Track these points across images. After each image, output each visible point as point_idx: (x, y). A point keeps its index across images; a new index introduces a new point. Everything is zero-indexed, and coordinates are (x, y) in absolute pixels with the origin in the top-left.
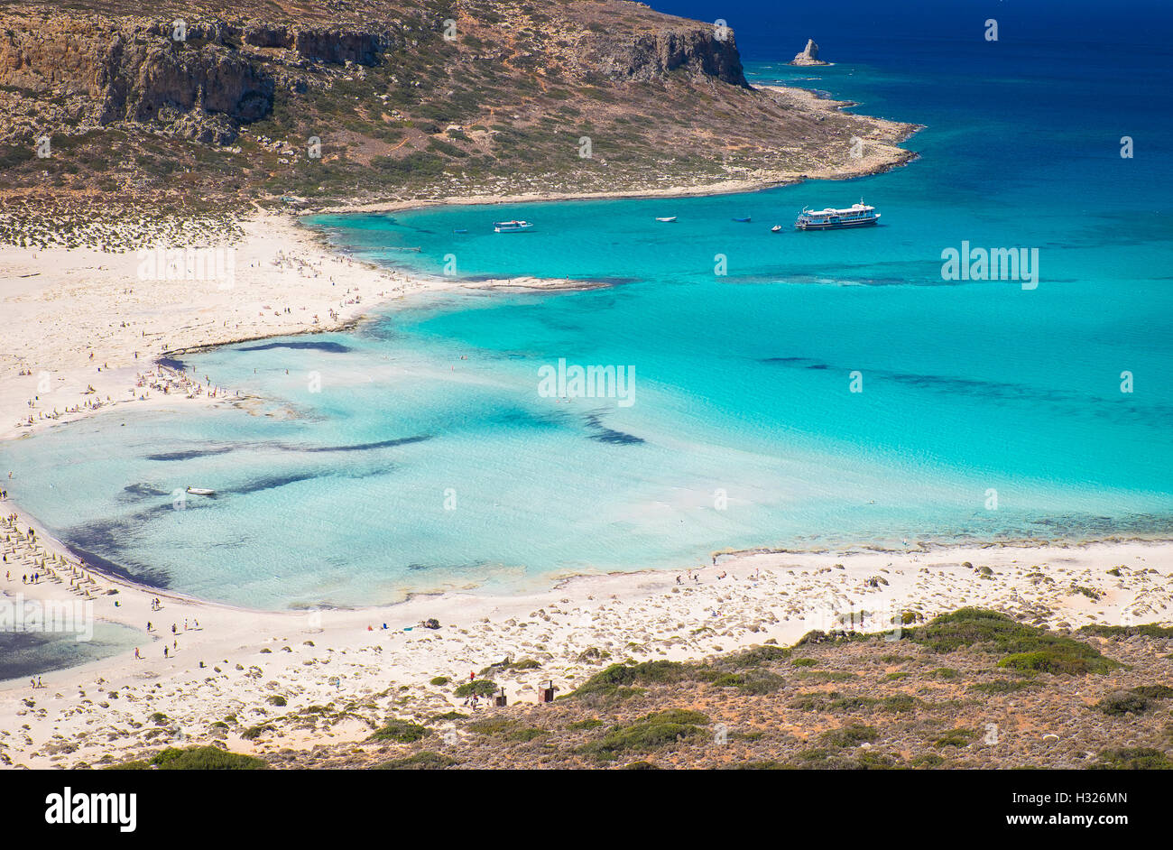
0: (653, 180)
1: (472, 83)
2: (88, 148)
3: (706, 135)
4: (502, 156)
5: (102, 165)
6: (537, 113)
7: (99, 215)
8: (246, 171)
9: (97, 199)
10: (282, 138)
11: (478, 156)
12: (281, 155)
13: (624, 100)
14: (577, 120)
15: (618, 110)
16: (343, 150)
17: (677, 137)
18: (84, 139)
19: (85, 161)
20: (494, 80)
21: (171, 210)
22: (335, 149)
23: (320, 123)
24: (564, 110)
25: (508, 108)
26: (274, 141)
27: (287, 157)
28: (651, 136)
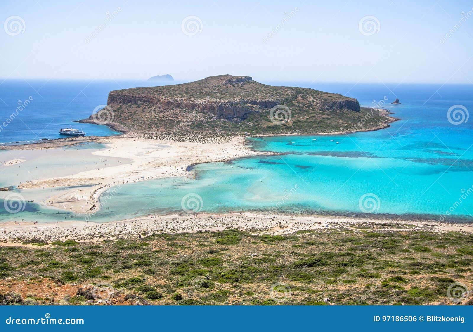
0: (323, 132)
1: (295, 111)
2: (212, 123)
3: (341, 121)
4: (294, 126)
5: (213, 126)
6: (306, 117)
7: (208, 136)
8: (241, 128)
9: (210, 133)
10: (250, 122)
11: (289, 126)
12: (249, 125)
13: (327, 114)
14: (314, 119)
15: (324, 116)
16: (262, 124)
17: (334, 122)
18: (212, 122)
19: (211, 126)
20: (300, 110)
21: (222, 135)
22: (260, 124)
23: (259, 119)
24: (313, 116)
25: (300, 116)
26: (248, 122)
27: (250, 125)
28: (329, 122)
